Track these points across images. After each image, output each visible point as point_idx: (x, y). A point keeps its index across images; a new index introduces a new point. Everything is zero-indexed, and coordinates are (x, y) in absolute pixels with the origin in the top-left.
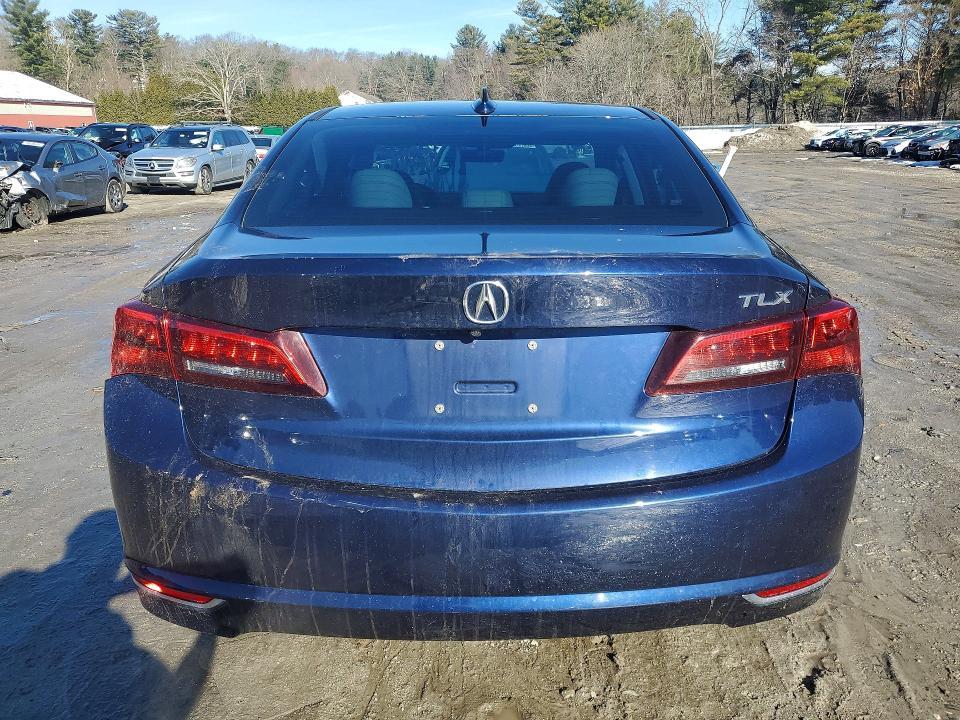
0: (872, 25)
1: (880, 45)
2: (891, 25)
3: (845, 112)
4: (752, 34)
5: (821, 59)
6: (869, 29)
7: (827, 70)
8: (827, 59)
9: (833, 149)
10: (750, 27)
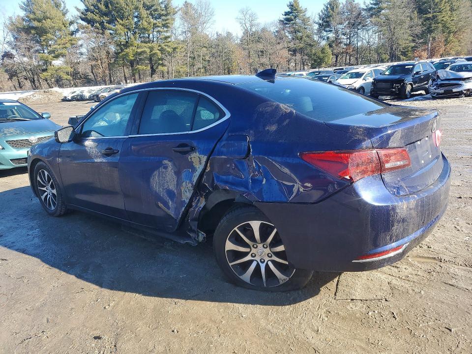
0: (73, 42)
1: (78, 51)
2: (80, 43)
3: (72, 82)
4: (9, 43)
5: (54, 57)
6: (72, 44)
7: (58, 63)
8: (57, 57)
9: (78, 100)
10: (7, 40)
